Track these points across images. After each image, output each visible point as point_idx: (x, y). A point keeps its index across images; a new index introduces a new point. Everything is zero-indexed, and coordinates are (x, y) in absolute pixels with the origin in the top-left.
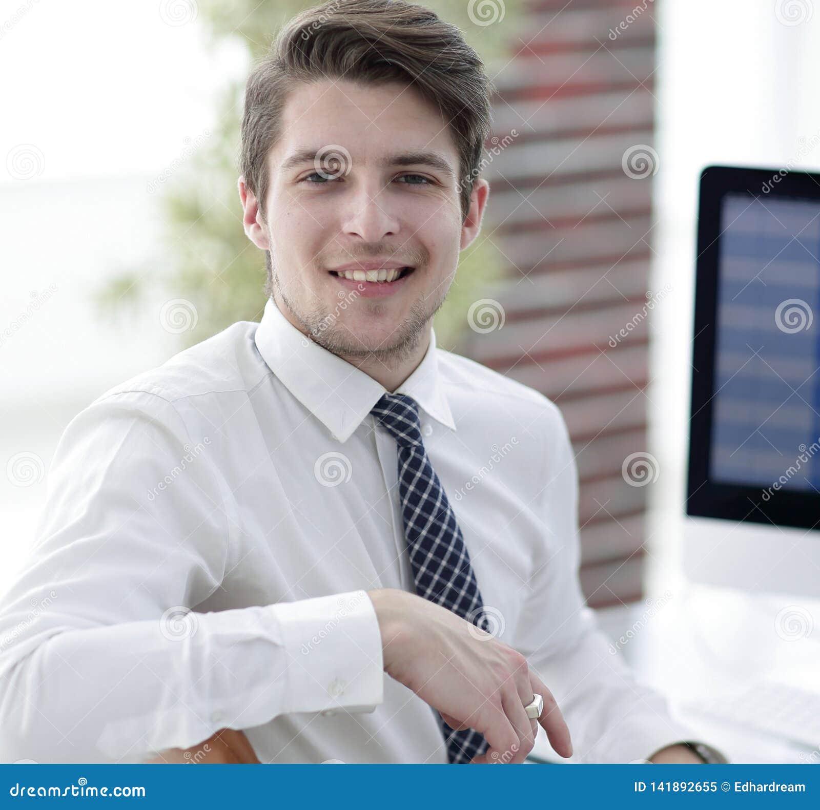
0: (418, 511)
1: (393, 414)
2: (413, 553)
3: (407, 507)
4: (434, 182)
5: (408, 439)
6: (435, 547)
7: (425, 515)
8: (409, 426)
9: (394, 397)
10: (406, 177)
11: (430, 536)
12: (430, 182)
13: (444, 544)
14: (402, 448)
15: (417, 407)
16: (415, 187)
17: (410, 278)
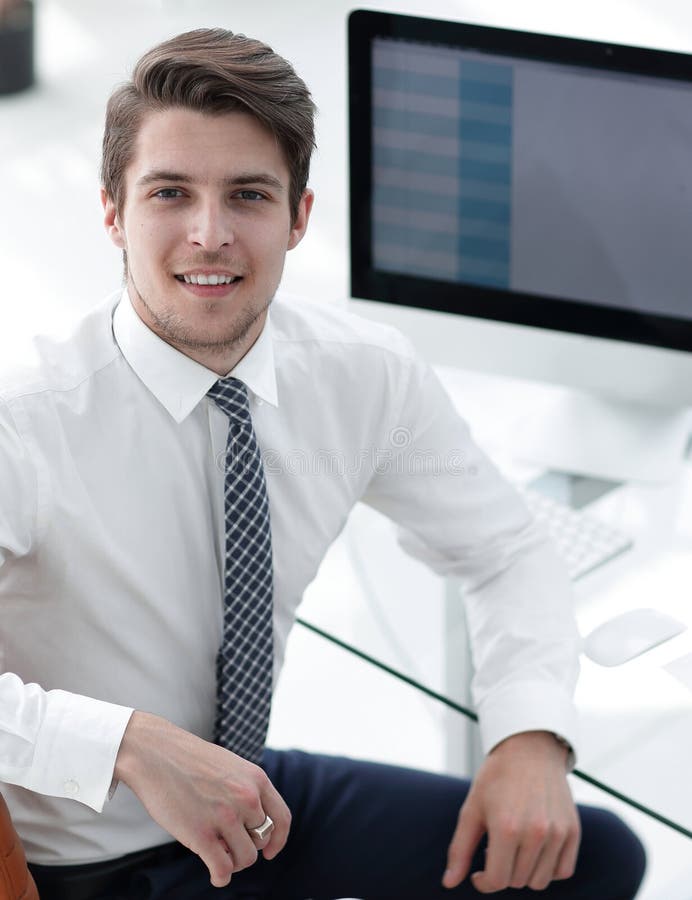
0: (240, 478)
2: (229, 512)
3: (231, 474)
4: (266, 197)
5: (239, 418)
8: (239, 407)
9: (226, 382)
10: (243, 193)
12: (264, 197)
15: (246, 390)
16: (250, 203)
17: (240, 283)
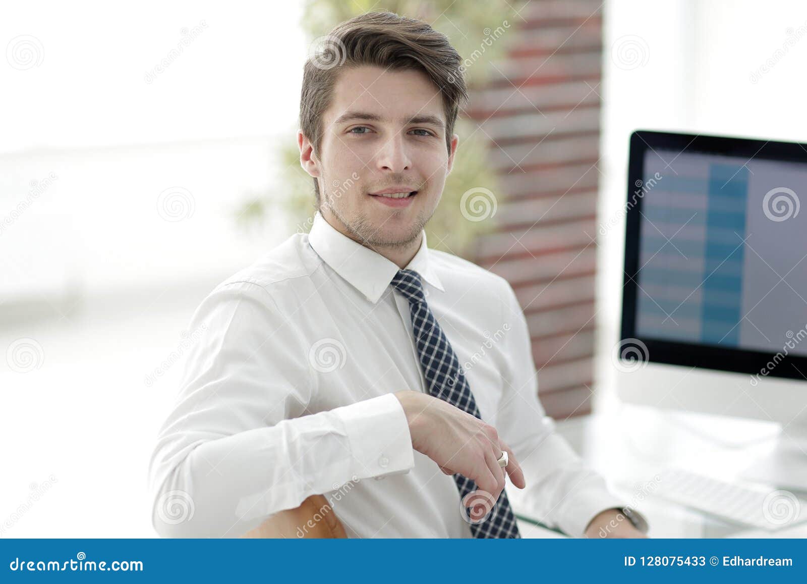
0: (427, 344)
1: (405, 283)
2: (427, 372)
3: (419, 342)
5: (416, 298)
6: (440, 366)
7: (432, 346)
8: (416, 289)
9: (405, 272)
10: (415, 131)
11: (437, 360)
12: (431, 134)
13: (446, 364)
14: (413, 305)
15: (420, 277)
16: (421, 138)
17: (416, 197)
